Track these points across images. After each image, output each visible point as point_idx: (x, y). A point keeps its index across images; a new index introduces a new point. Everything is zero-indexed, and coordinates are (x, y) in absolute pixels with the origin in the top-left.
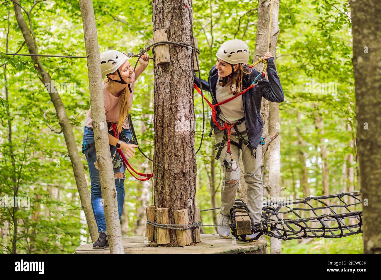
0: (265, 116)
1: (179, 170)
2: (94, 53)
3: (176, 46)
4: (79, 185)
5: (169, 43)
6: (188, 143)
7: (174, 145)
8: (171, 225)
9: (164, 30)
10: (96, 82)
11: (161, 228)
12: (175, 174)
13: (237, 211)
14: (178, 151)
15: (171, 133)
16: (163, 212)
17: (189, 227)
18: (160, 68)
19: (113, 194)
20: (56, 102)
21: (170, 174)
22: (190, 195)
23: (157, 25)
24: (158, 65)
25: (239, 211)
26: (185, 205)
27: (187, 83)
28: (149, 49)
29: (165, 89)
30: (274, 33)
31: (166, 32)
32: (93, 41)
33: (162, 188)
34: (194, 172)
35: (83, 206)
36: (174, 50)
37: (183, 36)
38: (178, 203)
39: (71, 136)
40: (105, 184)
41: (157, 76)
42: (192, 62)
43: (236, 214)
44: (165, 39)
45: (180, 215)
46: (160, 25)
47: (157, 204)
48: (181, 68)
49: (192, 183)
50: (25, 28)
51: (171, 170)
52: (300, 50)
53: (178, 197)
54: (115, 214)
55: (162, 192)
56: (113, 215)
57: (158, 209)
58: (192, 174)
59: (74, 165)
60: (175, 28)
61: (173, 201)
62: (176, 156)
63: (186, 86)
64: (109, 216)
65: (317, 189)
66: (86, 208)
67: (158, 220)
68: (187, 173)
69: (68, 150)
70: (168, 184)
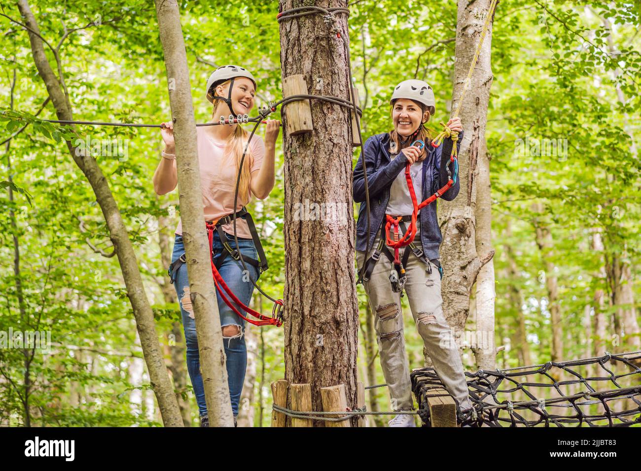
0: (470, 223)
1: (329, 316)
2: (186, 115)
3: (322, 103)
4: (145, 345)
5: (310, 98)
6: (343, 269)
7: (320, 273)
8: (316, 413)
9: (301, 76)
10: (189, 165)
11: (298, 418)
12: (323, 324)
13: (429, 388)
14: (327, 284)
15: (315, 253)
16: (302, 390)
17: (348, 416)
18: (295, 140)
19: (219, 358)
20: (104, 202)
21: (314, 323)
22: (349, 360)
23: (289, 67)
24: (291, 135)
25: (433, 388)
26: (340, 377)
27: (341, 165)
28: (276, 109)
29: (303, 176)
30: (484, 81)
31: (305, 79)
32: (183, 94)
33: (300, 350)
34: (354, 321)
35: (154, 382)
36: (318, 110)
37: (334, 86)
38: (327, 375)
39: (131, 261)
40: (205, 342)
41: (289, 154)
42: (350, 131)
43: (428, 393)
44: (304, 92)
45: (332, 395)
46: (295, 67)
47: (291, 376)
48: (330, 140)
49: (352, 340)
50: (49, 76)
51: (315, 317)
52: (519, 112)
53: (327, 364)
54: (223, 393)
55: (299, 356)
56: (220, 396)
57: (293, 385)
58: (351, 324)
59: (136, 311)
60: (321, 71)
61: (319, 370)
62: (323, 292)
63: (339, 171)
64: (213, 397)
65: (541, 354)
66: (159, 386)
67: (294, 405)
68: (344, 322)
69: (127, 285)
70: (309, 342)
